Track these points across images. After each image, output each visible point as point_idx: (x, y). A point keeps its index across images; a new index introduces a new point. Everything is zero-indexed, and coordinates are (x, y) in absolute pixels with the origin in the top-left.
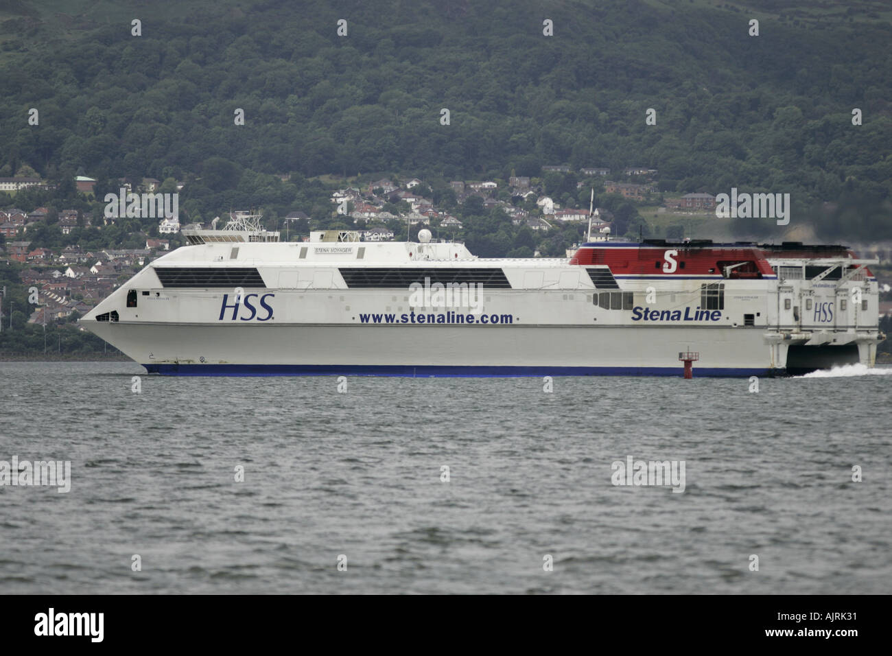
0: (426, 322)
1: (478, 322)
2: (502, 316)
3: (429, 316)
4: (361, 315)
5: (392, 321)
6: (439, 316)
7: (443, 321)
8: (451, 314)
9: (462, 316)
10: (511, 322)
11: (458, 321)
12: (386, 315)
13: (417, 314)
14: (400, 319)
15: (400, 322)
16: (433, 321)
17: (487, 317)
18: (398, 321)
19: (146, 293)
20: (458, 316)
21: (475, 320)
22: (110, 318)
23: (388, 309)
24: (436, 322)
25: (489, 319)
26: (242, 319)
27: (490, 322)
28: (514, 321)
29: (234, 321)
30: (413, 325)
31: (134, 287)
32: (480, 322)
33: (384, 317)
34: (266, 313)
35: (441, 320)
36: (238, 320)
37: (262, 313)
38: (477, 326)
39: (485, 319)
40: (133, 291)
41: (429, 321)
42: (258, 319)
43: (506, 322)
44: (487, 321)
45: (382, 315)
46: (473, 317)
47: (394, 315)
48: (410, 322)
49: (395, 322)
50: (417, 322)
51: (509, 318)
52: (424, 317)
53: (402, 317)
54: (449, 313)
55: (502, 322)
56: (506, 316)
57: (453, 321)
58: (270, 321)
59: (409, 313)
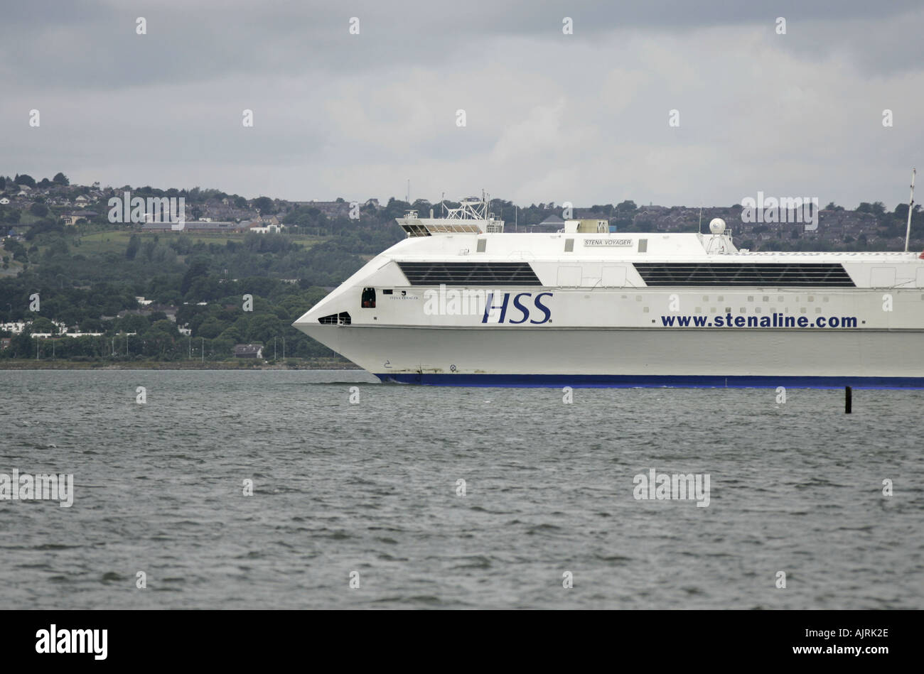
0: (746, 325)
1: (812, 325)
2: (843, 319)
3: (750, 319)
4: (663, 318)
5: (703, 324)
6: (763, 318)
7: (768, 324)
8: (778, 316)
9: (793, 319)
10: (855, 325)
11: (787, 325)
12: (695, 318)
13: (734, 316)
14: (713, 322)
15: (713, 326)
16: (756, 324)
17: (824, 319)
18: (710, 324)
19: (388, 292)
20: (787, 319)
21: (809, 324)
22: (339, 321)
23: (698, 310)
24: (759, 326)
25: (827, 322)
26: (511, 321)
27: (828, 326)
28: (859, 325)
29: (501, 325)
30: (730, 329)
31: (371, 284)
32: (816, 326)
33: (692, 320)
34: (542, 315)
35: (765, 323)
36: (506, 323)
37: (536, 315)
38: (812, 330)
39: (822, 322)
40: (369, 289)
41: (750, 324)
42: (532, 322)
43: (849, 325)
44: (824, 325)
45: (690, 318)
46: (806, 320)
47: (706, 318)
48: (725, 325)
49: (706, 325)
50: (734, 326)
51: (852, 321)
52: (743, 320)
53: (716, 319)
54: (775, 315)
55: (843, 325)
56: (849, 319)
57: (781, 325)
58: (547, 324)
59: (724, 315)
